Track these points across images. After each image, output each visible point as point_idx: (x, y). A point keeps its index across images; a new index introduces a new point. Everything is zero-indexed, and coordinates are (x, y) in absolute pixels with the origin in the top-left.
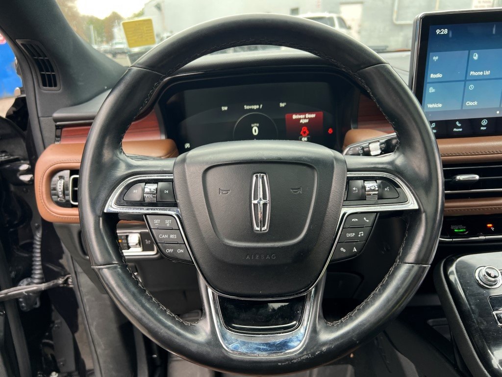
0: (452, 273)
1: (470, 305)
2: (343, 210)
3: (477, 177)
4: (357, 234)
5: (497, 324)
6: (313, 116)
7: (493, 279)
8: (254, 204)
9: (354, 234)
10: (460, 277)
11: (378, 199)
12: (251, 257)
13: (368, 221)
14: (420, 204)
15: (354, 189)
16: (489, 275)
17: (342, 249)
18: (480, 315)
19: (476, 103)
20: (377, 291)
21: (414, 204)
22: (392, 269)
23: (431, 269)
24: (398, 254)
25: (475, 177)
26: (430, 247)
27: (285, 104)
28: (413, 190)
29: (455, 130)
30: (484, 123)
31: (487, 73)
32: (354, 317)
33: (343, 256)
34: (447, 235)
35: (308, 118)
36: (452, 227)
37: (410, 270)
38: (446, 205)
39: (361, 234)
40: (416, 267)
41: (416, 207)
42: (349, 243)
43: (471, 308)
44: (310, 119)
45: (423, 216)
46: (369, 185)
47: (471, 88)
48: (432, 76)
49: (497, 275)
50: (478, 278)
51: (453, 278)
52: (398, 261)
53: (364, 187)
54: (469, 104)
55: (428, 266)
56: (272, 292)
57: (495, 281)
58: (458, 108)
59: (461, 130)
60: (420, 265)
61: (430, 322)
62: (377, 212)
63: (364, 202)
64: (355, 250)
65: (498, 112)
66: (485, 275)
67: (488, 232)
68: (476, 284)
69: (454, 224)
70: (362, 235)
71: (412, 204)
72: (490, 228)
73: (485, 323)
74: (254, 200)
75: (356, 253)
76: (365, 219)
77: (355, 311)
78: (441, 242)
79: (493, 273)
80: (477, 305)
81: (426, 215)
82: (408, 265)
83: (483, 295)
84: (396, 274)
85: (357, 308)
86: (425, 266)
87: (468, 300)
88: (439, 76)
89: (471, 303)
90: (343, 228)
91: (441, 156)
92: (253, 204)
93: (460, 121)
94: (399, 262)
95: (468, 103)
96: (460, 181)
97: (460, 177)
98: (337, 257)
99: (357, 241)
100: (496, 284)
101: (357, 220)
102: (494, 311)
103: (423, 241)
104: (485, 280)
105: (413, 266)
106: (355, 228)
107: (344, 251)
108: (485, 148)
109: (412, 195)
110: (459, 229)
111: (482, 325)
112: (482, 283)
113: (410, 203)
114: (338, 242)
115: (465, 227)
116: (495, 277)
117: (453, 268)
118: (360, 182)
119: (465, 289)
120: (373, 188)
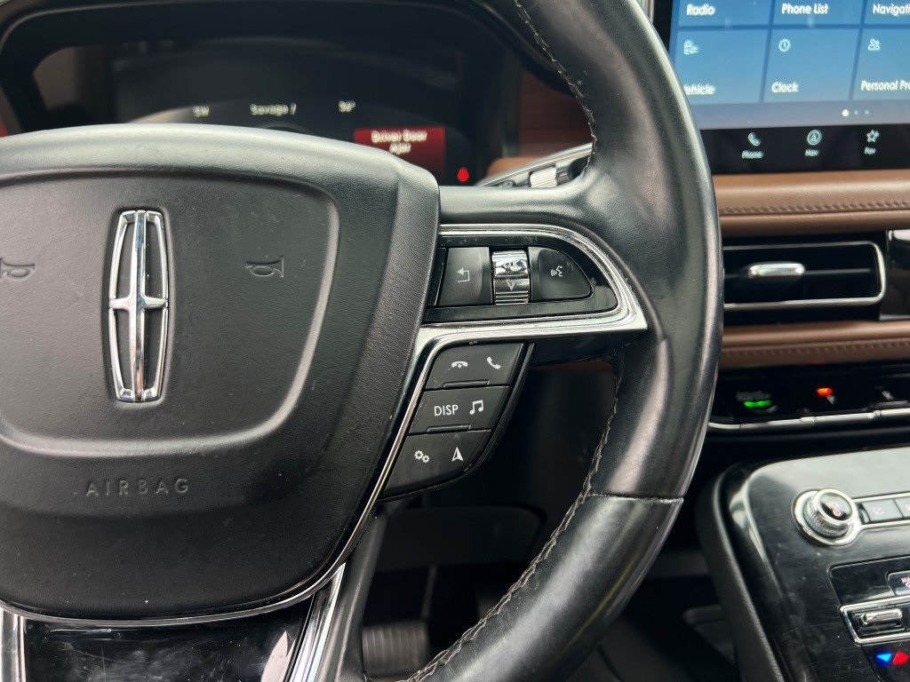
0: (740, 506)
1: (784, 590)
2: (424, 336)
3: (798, 269)
4: (465, 407)
5: (852, 638)
6: (421, 136)
7: (838, 523)
8: (116, 312)
9: (455, 408)
10: (760, 518)
11: (530, 301)
12: (102, 489)
13: (497, 367)
14: (654, 315)
15: (461, 272)
16: (829, 512)
17: (420, 456)
18: (811, 617)
19: (794, 87)
20: (523, 582)
21: (635, 313)
22: (571, 513)
23: (684, 507)
24: (589, 465)
25: (793, 269)
26: (682, 444)
27: (354, 105)
28: (631, 274)
29: (746, 154)
30: (814, 138)
31: (822, 9)
32: (448, 670)
33: (421, 476)
34: (728, 416)
35: (411, 143)
36: (740, 397)
37: (622, 515)
38: (728, 339)
39: (478, 406)
40: (641, 506)
41: (640, 323)
42: (441, 433)
43: (788, 599)
44: (414, 145)
45: (663, 348)
46: (504, 260)
47: (783, 47)
48: (692, 10)
49: (847, 511)
50: (800, 520)
51: (743, 517)
52: (589, 487)
53: (491, 267)
54: (779, 88)
55: (677, 503)
56: (185, 599)
57: (843, 527)
58: (753, 98)
59: (759, 155)
60: (653, 501)
61: (691, 615)
62: (526, 341)
63: (491, 311)
64: (460, 457)
65: (845, 113)
66: (818, 513)
67: (821, 407)
68: (796, 535)
69: (744, 390)
70: (481, 409)
71: (629, 317)
72: (824, 397)
73: (823, 638)
74: (118, 296)
75: (459, 468)
76: (489, 360)
77: (456, 647)
78: (712, 433)
79: (838, 508)
80: (801, 590)
81: (670, 347)
82: (615, 499)
83: (816, 562)
84: (581, 529)
85: (465, 636)
86: (667, 501)
87: (779, 578)
88: (707, 10)
89: (787, 586)
90: (424, 390)
91: (719, 213)
92: (111, 313)
93: (759, 132)
94: (591, 491)
95: (777, 87)
96: (758, 278)
97: (758, 270)
98: (404, 480)
99: (467, 430)
100: (843, 535)
101: (465, 364)
102: (843, 604)
103: (662, 426)
104: (817, 525)
105: (631, 505)
106: (460, 387)
107: (426, 459)
108: (817, 197)
109: (628, 289)
110: (755, 401)
111: (816, 644)
112: (810, 533)
113: (624, 311)
114: (407, 434)
115: (768, 396)
116: (844, 517)
117: (741, 496)
118: (480, 255)
119: (773, 550)
120: (515, 268)
